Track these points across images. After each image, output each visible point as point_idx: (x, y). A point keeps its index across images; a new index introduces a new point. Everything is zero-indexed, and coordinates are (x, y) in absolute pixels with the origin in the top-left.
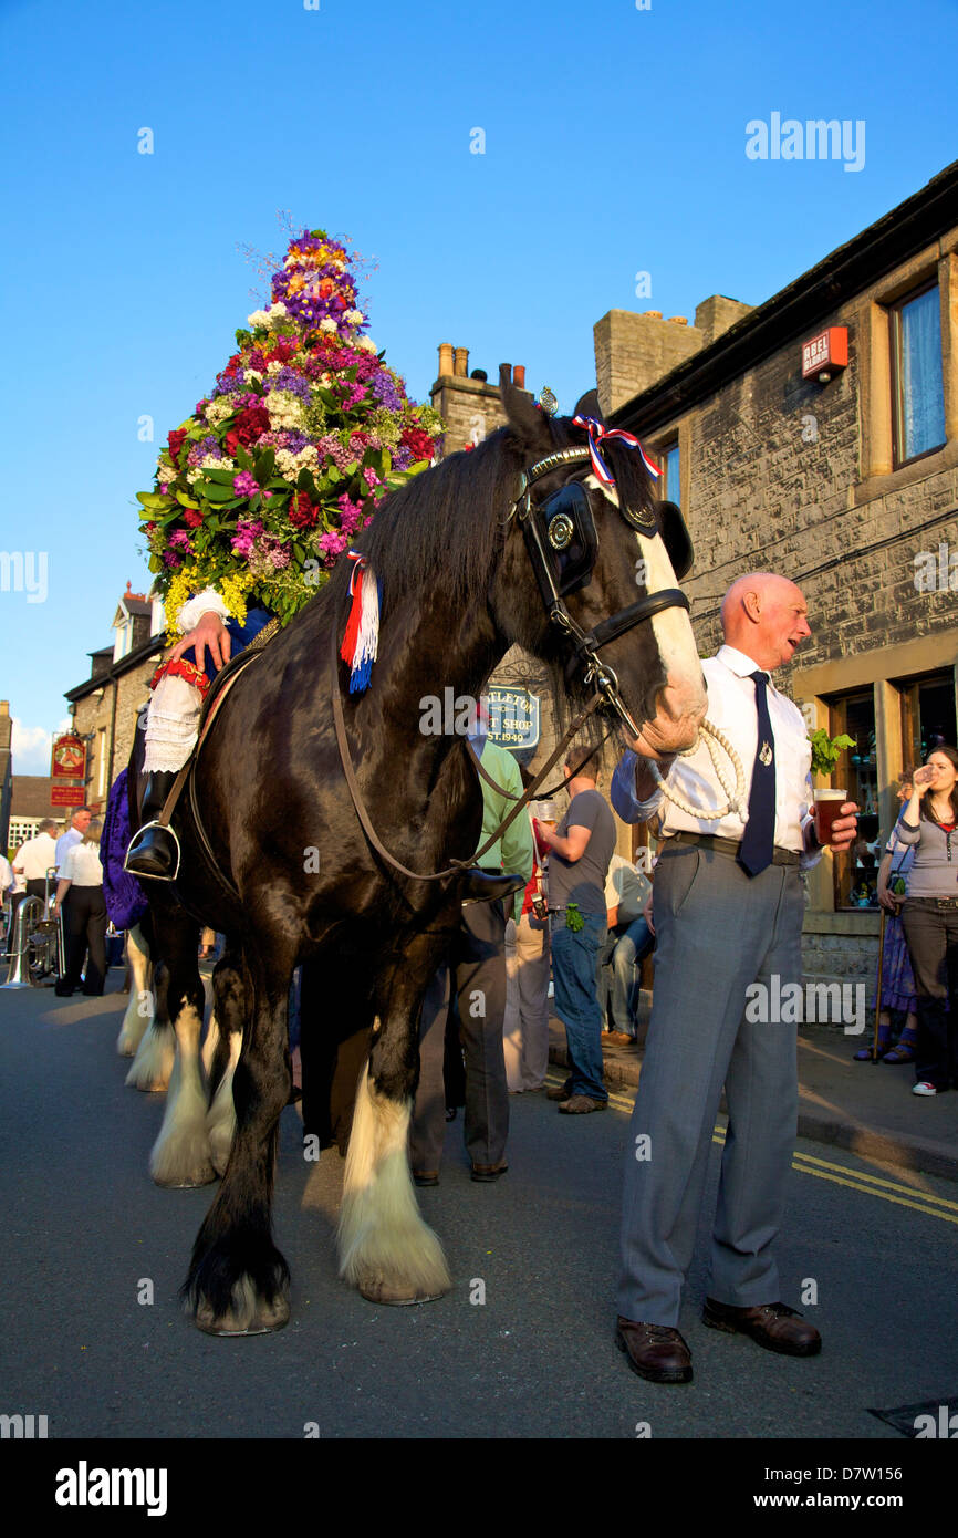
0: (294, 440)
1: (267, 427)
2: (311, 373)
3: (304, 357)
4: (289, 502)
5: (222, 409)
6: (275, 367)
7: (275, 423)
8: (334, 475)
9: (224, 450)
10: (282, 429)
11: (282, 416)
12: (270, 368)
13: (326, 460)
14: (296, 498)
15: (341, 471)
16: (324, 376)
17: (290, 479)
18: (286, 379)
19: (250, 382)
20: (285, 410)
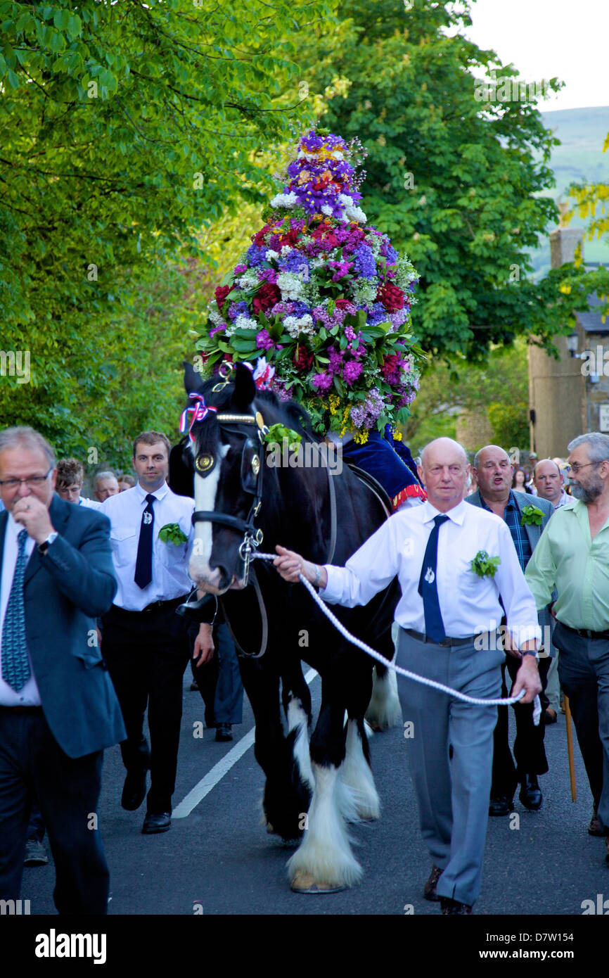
0: (298, 309)
1: (279, 298)
2: (311, 252)
3: (307, 240)
4: (294, 351)
5: (250, 280)
6: (287, 249)
7: (284, 296)
8: (323, 335)
9: (252, 314)
10: (289, 301)
11: (289, 292)
12: (283, 250)
13: (318, 325)
14: (297, 351)
15: (328, 332)
16: (320, 255)
17: (294, 337)
18: (294, 257)
19: (269, 260)
20: (291, 284)
